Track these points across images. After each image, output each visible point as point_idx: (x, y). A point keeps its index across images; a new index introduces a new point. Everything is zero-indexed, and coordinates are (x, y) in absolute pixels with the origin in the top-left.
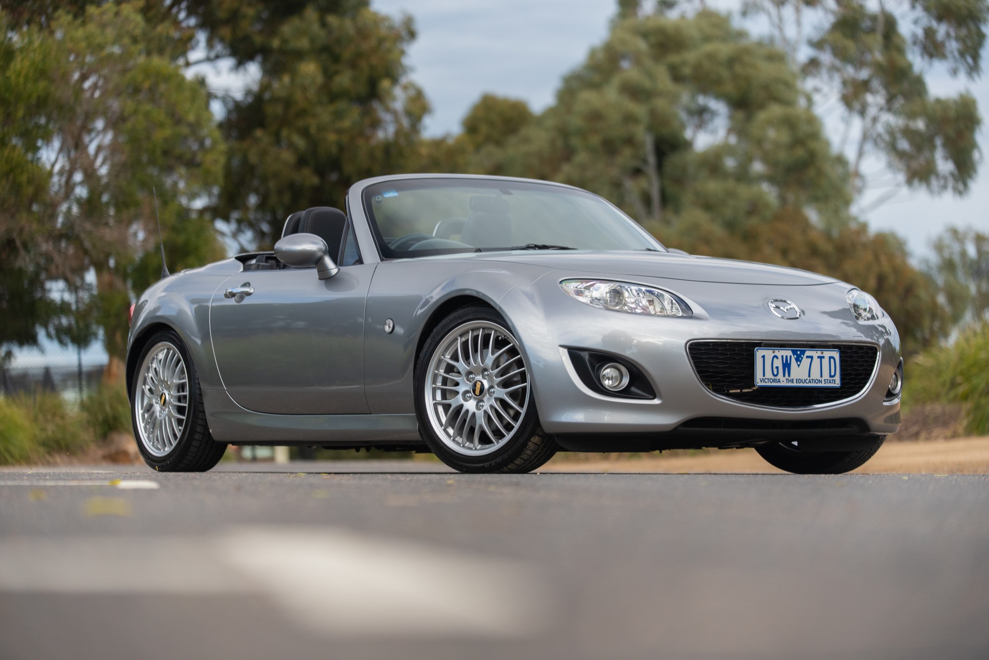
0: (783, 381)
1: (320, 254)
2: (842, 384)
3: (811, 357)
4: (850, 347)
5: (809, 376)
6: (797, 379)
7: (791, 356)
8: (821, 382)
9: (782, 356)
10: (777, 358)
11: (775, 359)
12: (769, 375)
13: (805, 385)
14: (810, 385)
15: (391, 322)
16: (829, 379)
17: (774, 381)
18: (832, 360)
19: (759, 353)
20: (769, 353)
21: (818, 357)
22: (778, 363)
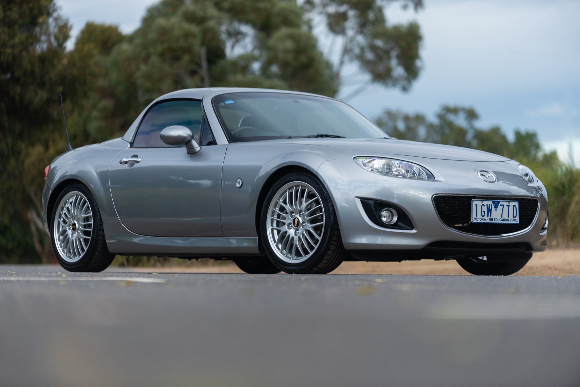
0: (487, 220)
1: (189, 138)
2: (520, 221)
3: (503, 206)
4: (524, 200)
5: (502, 217)
6: (495, 219)
7: (492, 205)
8: (508, 221)
9: (487, 205)
10: (484, 206)
11: (483, 206)
12: (479, 216)
13: (499, 222)
14: (502, 222)
15: (240, 181)
16: (513, 218)
17: (482, 219)
18: (515, 207)
19: (474, 203)
20: (479, 203)
21: (507, 205)
22: (485, 209)
